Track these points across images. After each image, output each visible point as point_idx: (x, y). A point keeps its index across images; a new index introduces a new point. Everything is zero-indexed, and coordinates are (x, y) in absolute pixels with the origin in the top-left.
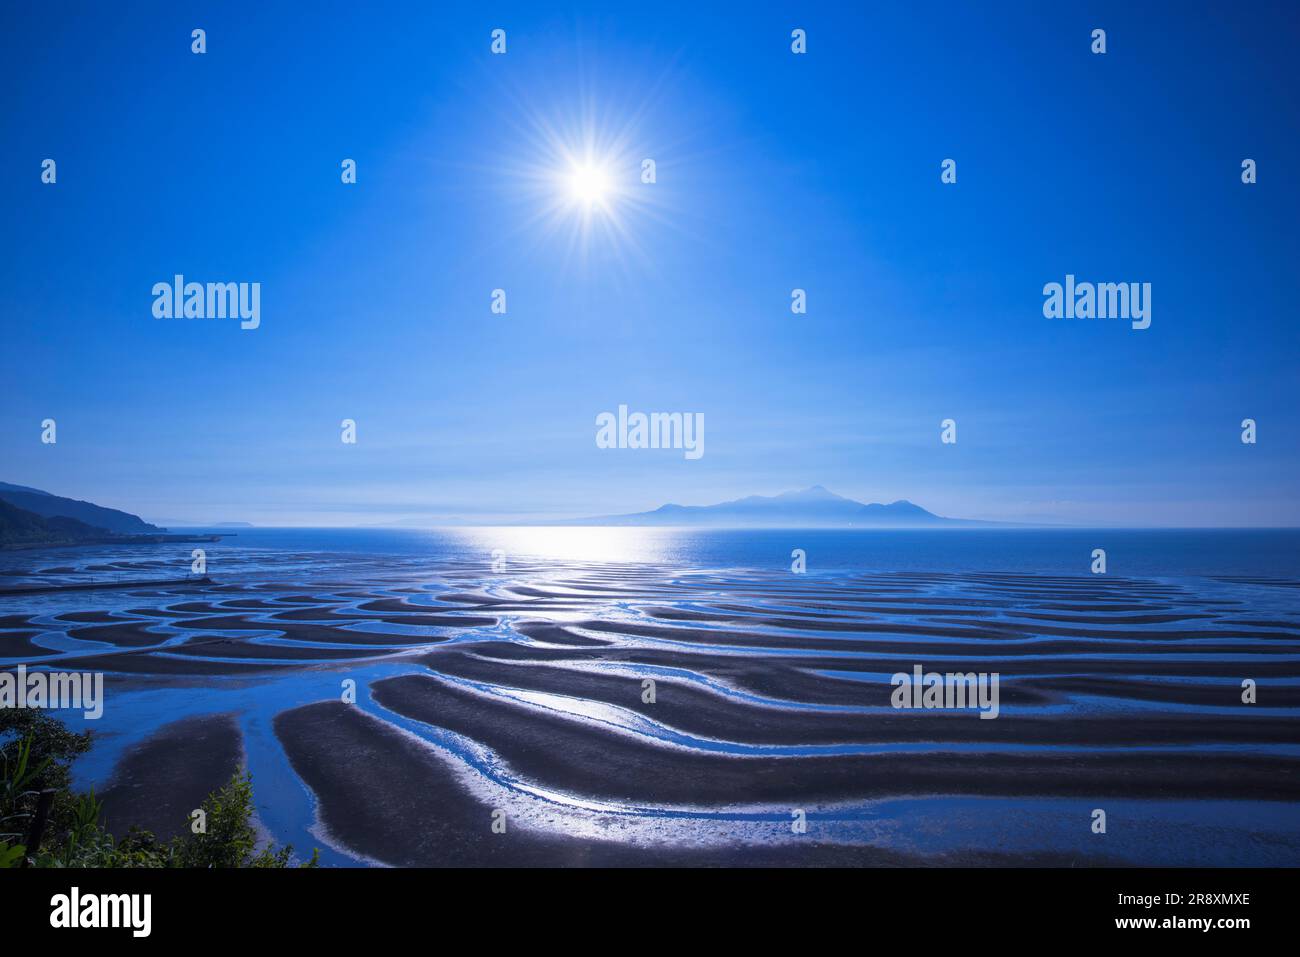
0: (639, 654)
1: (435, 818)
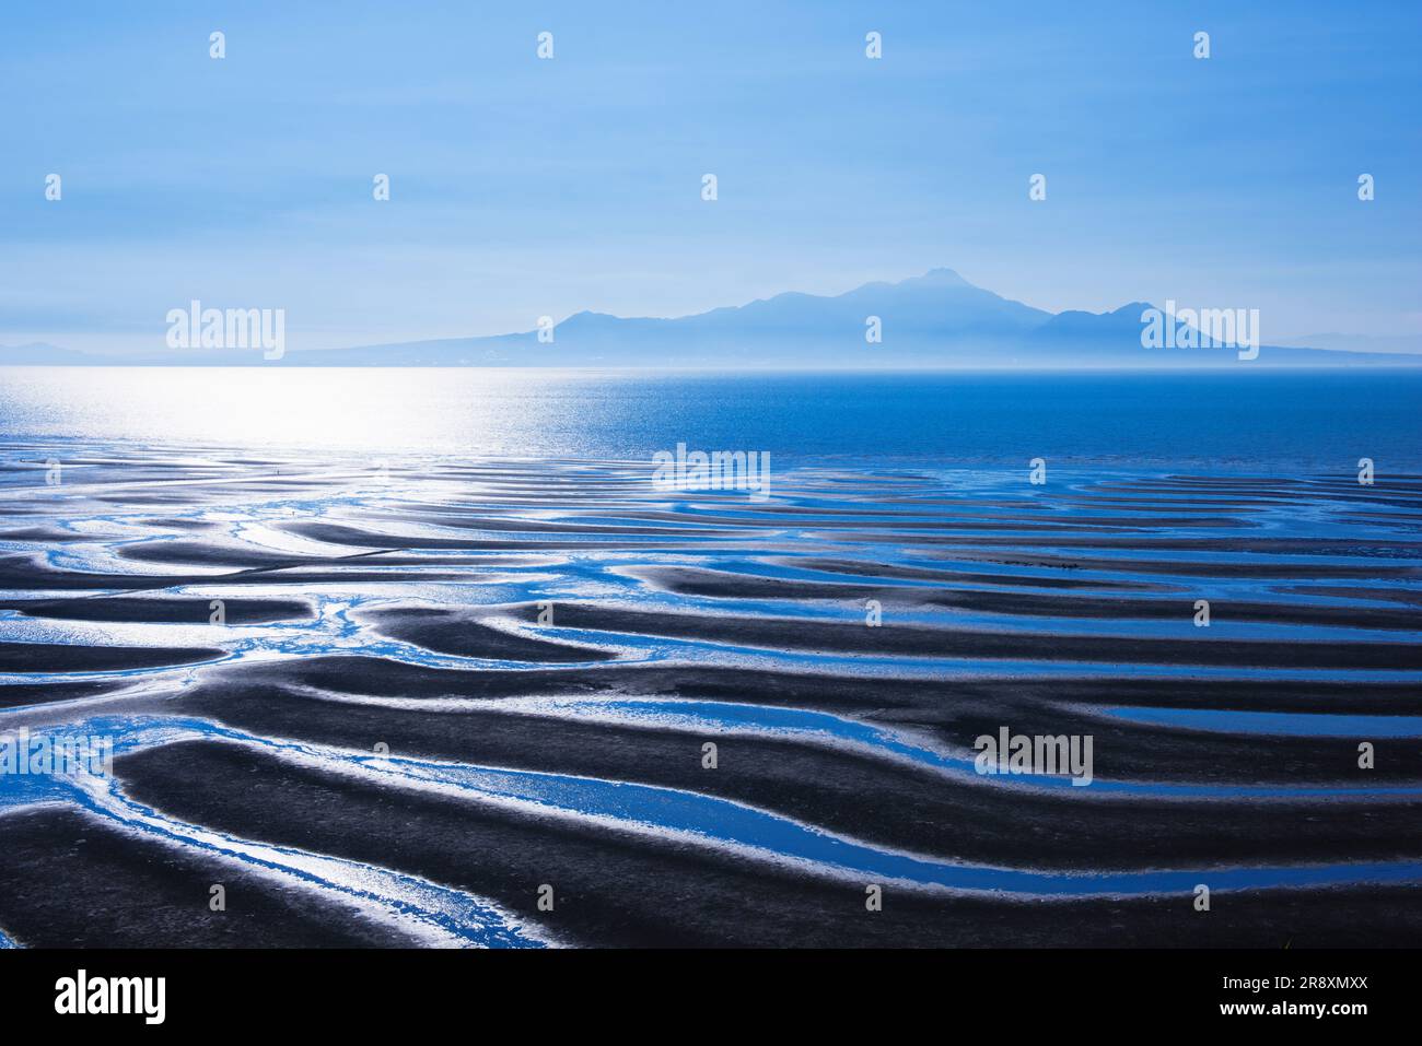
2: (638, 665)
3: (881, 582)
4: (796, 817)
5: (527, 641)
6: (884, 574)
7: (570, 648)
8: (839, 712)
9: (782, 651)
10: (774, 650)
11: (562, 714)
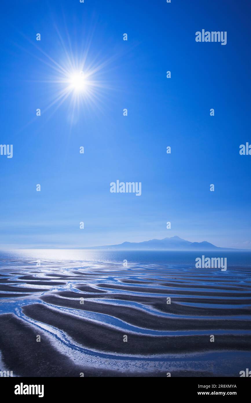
0: (117, 296)
1: (45, 360)
2: (110, 294)
3: (154, 281)
4: (122, 320)
5: (96, 289)
6: (155, 280)
7: (101, 291)
8: (138, 302)
9: (134, 292)
10: (132, 292)
11: (94, 301)
